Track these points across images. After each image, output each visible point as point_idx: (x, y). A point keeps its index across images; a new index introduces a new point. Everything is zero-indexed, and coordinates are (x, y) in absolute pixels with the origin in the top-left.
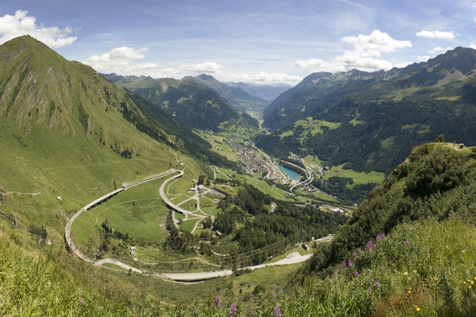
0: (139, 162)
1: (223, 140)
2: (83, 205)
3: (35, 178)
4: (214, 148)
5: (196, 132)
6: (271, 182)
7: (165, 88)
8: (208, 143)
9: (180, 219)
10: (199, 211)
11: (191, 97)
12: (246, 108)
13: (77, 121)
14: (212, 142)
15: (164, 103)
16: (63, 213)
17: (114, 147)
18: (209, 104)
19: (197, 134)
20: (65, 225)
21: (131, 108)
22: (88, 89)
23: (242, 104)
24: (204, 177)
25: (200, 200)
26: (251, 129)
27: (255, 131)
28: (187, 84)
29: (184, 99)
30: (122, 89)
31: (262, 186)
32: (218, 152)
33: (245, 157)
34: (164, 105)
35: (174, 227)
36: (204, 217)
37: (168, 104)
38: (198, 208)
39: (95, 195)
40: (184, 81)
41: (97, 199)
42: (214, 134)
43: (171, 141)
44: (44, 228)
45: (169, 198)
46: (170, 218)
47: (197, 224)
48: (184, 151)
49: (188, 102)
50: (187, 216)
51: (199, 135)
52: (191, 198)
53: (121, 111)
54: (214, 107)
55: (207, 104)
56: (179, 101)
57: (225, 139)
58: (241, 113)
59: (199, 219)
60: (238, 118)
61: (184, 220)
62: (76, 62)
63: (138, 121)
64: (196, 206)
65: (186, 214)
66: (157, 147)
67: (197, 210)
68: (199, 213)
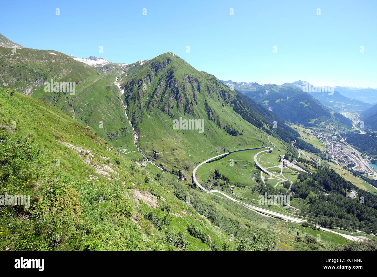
0: (242, 139)
1: (312, 132)
2: (204, 160)
3: (176, 144)
4: (302, 137)
5: (288, 123)
6: (356, 174)
7: (267, 92)
8: (297, 133)
9: (266, 177)
10: (281, 176)
11: (288, 99)
12: (340, 109)
13: (203, 111)
14: (300, 133)
15: (265, 102)
16: (191, 164)
17: (226, 128)
18: (302, 104)
19: (288, 125)
20: (193, 170)
21: (240, 104)
22: (211, 92)
23: (335, 106)
24: (290, 155)
25: (284, 170)
26: (342, 127)
27: (347, 129)
28: (286, 89)
29: (282, 100)
30: (235, 91)
31: (345, 174)
32: (305, 140)
33: (332, 148)
34: (265, 103)
35: (261, 181)
36: (285, 180)
37: (268, 103)
38: (281, 174)
39: (212, 155)
40: (284, 87)
41: (213, 157)
42: (304, 127)
43: (266, 128)
44: (180, 171)
45: (260, 163)
46: (259, 175)
47: (278, 183)
48: (276, 135)
49: (285, 102)
50: (271, 177)
51: (290, 126)
52: (277, 166)
53: (233, 106)
54: (306, 107)
55: (300, 104)
56: (277, 101)
57: (313, 131)
58: (333, 113)
59: (280, 181)
60: (330, 117)
61: (269, 178)
62: (204, 72)
63: (243, 113)
64: (280, 172)
65: (271, 175)
66: (255, 130)
67: (280, 175)
68: (281, 177)
